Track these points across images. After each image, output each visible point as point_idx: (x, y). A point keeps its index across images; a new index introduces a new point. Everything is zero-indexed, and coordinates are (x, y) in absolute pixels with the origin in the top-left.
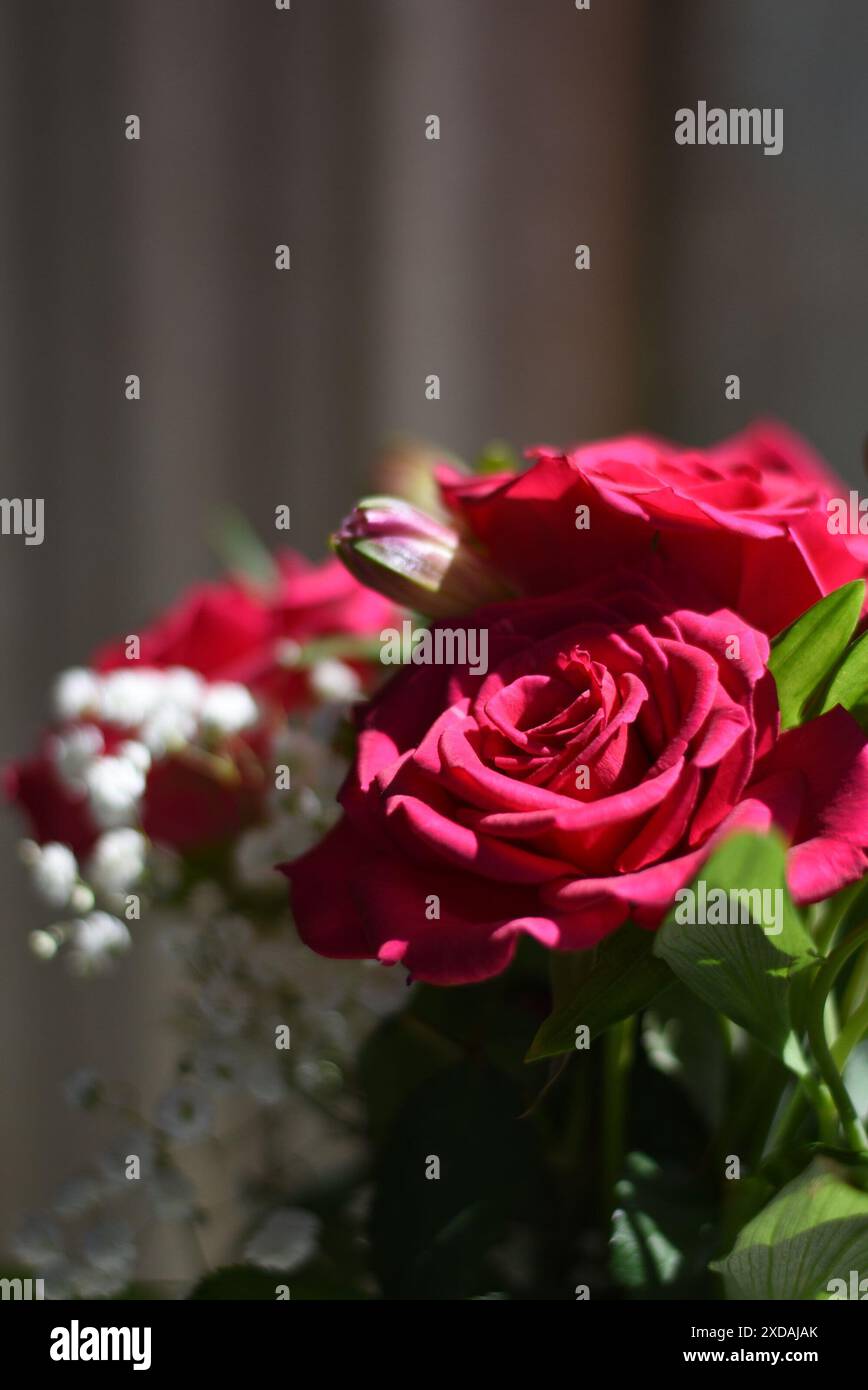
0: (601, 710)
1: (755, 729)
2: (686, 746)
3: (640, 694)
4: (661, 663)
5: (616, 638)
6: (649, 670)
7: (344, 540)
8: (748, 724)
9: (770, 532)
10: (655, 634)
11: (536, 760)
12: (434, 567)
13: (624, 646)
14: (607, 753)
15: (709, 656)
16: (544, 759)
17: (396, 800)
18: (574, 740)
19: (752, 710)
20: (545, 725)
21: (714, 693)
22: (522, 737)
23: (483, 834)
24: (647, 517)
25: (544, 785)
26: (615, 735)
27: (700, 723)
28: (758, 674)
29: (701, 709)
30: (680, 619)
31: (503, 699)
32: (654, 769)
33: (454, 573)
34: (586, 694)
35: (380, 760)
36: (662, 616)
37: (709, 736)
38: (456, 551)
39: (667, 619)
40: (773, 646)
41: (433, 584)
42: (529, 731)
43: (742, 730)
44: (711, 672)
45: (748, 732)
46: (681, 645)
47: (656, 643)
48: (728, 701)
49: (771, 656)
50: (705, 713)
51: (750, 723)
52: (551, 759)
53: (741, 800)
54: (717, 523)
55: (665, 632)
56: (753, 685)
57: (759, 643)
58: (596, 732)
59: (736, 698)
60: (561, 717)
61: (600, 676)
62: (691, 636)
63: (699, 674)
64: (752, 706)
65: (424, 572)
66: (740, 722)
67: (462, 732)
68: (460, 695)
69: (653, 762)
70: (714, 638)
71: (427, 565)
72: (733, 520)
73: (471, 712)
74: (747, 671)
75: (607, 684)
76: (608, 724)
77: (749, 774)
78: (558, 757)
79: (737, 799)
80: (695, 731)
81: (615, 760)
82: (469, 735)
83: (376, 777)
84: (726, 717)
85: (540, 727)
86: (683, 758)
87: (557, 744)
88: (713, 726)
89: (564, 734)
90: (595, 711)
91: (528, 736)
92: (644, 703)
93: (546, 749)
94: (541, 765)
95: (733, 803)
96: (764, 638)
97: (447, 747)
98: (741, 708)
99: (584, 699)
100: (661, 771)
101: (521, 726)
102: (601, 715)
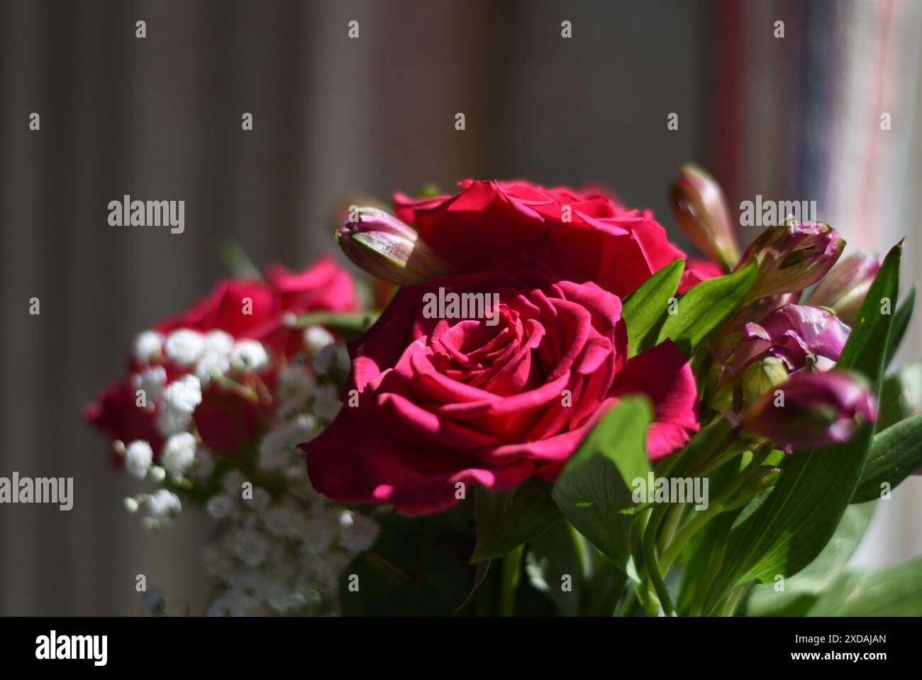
0: (515, 340)
1: (615, 352)
2: (571, 362)
3: (540, 331)
4: (552, 313)
5: (522, 297)
6: (545, 316)
7: (344, 234)
8: (611, 349)
9: (619, 232)
10: (548, 296)
11: (474, 372)
12: (403, 252)
13: (528, 302)
14: (519, 369)
15: (583, 308)
16: (479, 372)
17: (384, 397)
18: (499, 359)
19: (613, 340)
20: (479, 350)
21: (588, 331)
22: (464, 358)
23: (443, 417)
24: (543, 220)
25: (481, 386)
26: (524, 357)
27: (581, 347)
28: (616, 319)
29: (580, 340)
30: (564, 286)
31: (451, 335)
32: (550, 378)
33: (415, 257)
34: (506, 330)
35: (369, 374)
36: (552, 284)
37: (587, 356)
38: (416, 243)
39: (555, 285)
40: (624, 302)
41: (402, 263)
42: (469, 354)
43: (607, 352)
44: (585, 318)
45: (611, 355)
46: (564, 301)
47: (548, 300)
48: (598, 335)
49: (623, 309)
50: (583, 342)
51: (612, 348)
52: (483, 371)
53: (606, 398)
54: (588, 224)
55: (554, 294)
56: (614, 325)
57: (614, 300)
58: (512, 355)
59: (603, 332)
60: (490, 344)
61: (515, 319)
62: (570, 296)
63: (579, 319)
64: (613, 337)
65: (396, 254)
66: (606, 348)
67: (424, 355)
68: (421, 334)
69: (550, 373)
70: (586, 297)
71: (398, 250)
72: (597, 224)
73: (429, 343)
74: (609, 316)
75: (519, 325)
76: (521, 349)
77: (611, 382)
78: (488, 369)
79: (604, 398)
80: (577, 353)
81: (524, 373)
82: (429, 357)
83: (368, 384)
84: (598, 344)
85: (476, 351)
86: (569, 371)
87: (488, 362)
88: (588, 351)
89: (491, 356)
90: (512, 341)
91: (468, 357)
92: (543, 336)
93: (480, 365)
94: (477, 375)
95: (601, 400)
96: (618, 298)
97: (417, 363)
98: (607, 339)
99: (505, 333)
100: (555, 378)
101: (463, 351)
102: (516, 343)
